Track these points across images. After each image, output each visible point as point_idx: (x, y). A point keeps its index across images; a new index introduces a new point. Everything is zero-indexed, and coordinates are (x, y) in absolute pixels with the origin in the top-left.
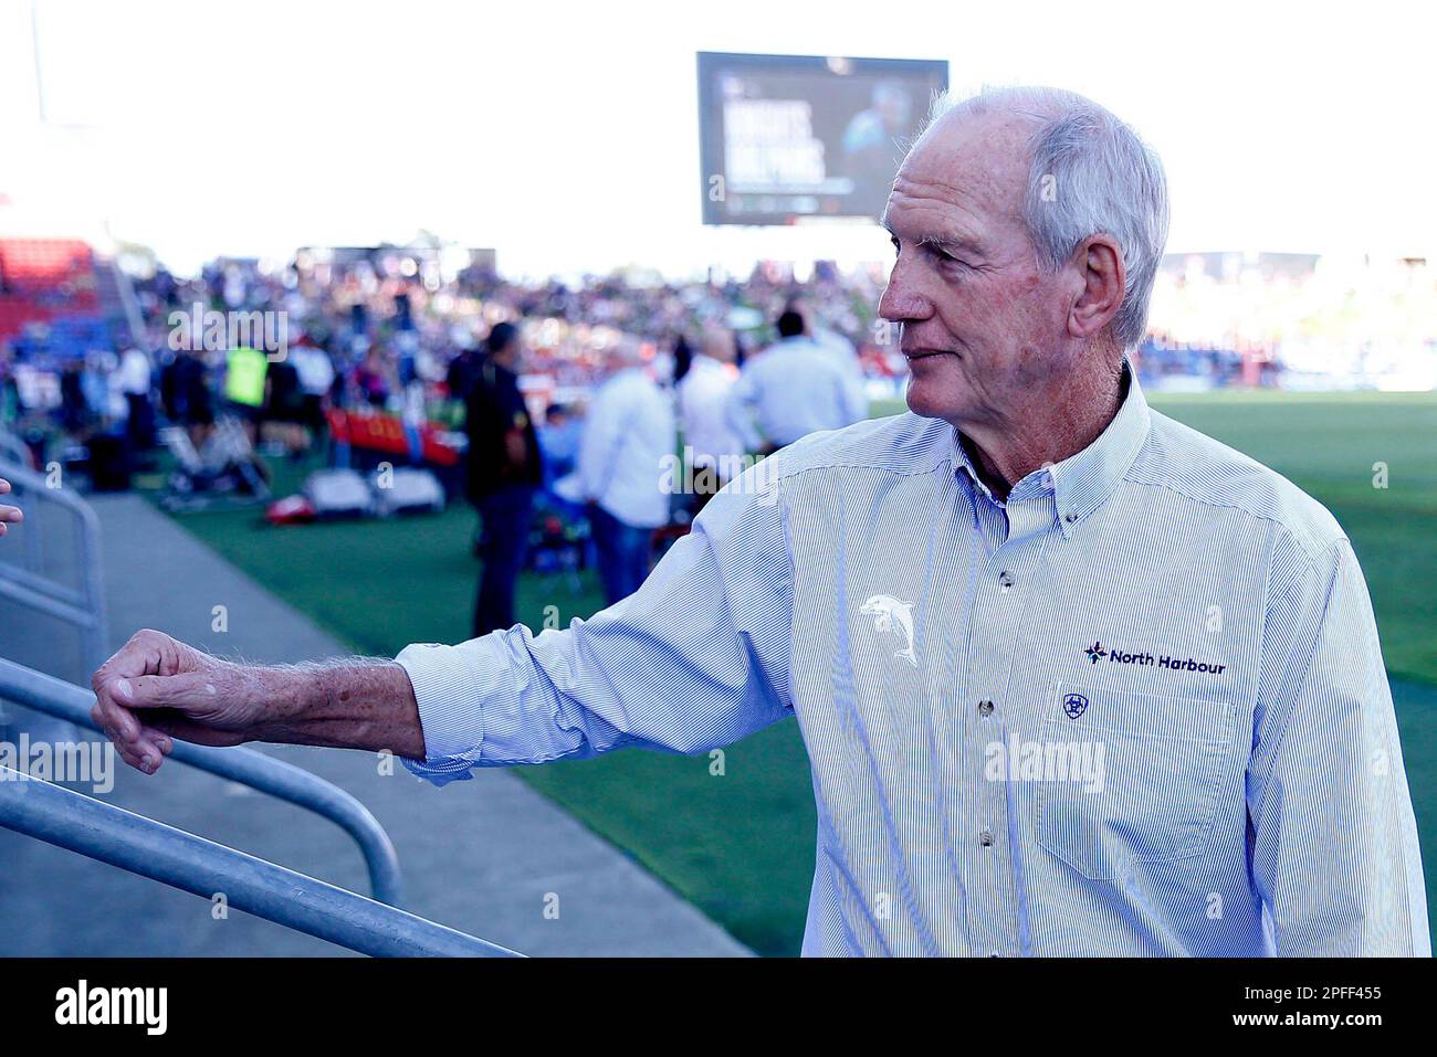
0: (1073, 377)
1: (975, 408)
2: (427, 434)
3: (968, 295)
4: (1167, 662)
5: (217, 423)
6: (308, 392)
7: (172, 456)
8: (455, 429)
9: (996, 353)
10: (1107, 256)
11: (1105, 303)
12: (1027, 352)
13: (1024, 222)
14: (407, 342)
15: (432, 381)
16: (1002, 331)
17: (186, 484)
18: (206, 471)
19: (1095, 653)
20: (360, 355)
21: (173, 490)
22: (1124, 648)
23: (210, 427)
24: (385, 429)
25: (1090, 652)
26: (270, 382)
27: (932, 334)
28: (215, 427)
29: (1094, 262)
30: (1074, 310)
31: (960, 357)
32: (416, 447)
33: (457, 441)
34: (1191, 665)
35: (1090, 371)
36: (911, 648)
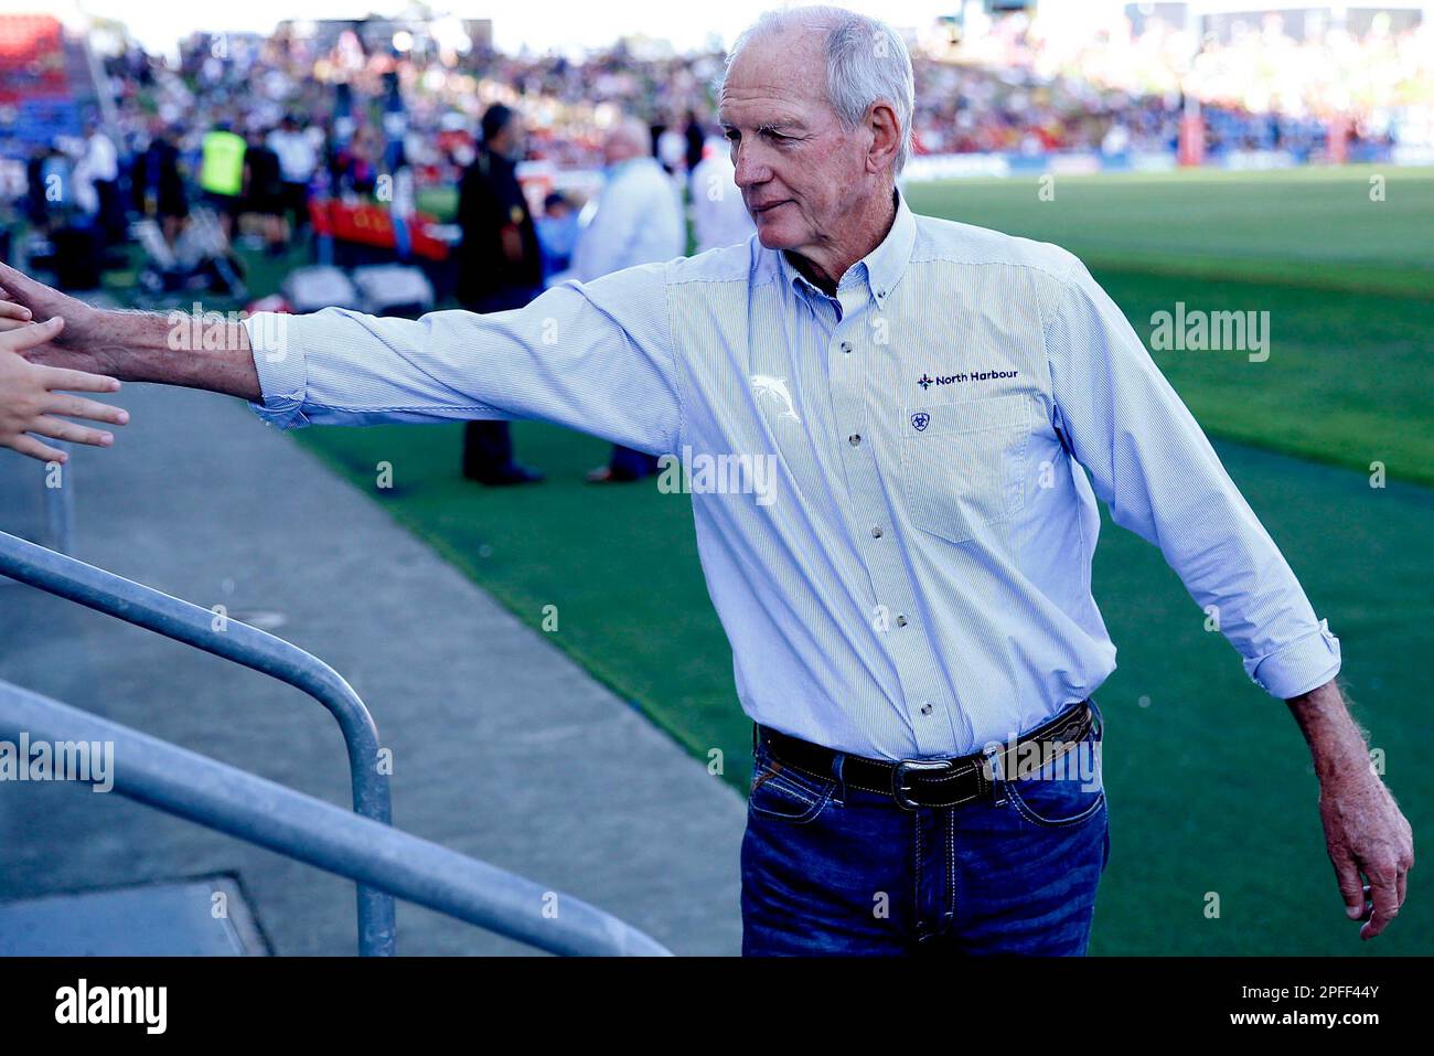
0: (870, 203)
1: (812, 237)
2: (416, 226)
3: (801, 159)
4: (977, 376)
5: (191, 215)
6: (289, 179)
7: (144, 251)
8: (447, 220)
9: (824, 196)
10: (885, 114)
11: (890, 147)
12: (843, 190)
13: (828, 101)
14: (395, 124)
15: (421, 165)
16: (826, 180)
17: (157, 283)
18: (179, 268)
19: (925, 382)
20: (346, 139)
21: (143, 289)
22: (944, 374)
23: (185, 219)
24: (371, 221)
25: (921, 382)
26: (248, 169)
27: (775, 191)
28: (190, 220)
29: (877, 120)
30: (869, 155)
31: (798, 203)
32: (404, 240)
33: (452, 234)
34: (994, 375)
35: (881, 197)
36: (791, 409)
